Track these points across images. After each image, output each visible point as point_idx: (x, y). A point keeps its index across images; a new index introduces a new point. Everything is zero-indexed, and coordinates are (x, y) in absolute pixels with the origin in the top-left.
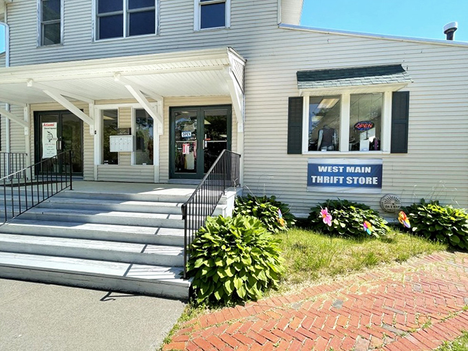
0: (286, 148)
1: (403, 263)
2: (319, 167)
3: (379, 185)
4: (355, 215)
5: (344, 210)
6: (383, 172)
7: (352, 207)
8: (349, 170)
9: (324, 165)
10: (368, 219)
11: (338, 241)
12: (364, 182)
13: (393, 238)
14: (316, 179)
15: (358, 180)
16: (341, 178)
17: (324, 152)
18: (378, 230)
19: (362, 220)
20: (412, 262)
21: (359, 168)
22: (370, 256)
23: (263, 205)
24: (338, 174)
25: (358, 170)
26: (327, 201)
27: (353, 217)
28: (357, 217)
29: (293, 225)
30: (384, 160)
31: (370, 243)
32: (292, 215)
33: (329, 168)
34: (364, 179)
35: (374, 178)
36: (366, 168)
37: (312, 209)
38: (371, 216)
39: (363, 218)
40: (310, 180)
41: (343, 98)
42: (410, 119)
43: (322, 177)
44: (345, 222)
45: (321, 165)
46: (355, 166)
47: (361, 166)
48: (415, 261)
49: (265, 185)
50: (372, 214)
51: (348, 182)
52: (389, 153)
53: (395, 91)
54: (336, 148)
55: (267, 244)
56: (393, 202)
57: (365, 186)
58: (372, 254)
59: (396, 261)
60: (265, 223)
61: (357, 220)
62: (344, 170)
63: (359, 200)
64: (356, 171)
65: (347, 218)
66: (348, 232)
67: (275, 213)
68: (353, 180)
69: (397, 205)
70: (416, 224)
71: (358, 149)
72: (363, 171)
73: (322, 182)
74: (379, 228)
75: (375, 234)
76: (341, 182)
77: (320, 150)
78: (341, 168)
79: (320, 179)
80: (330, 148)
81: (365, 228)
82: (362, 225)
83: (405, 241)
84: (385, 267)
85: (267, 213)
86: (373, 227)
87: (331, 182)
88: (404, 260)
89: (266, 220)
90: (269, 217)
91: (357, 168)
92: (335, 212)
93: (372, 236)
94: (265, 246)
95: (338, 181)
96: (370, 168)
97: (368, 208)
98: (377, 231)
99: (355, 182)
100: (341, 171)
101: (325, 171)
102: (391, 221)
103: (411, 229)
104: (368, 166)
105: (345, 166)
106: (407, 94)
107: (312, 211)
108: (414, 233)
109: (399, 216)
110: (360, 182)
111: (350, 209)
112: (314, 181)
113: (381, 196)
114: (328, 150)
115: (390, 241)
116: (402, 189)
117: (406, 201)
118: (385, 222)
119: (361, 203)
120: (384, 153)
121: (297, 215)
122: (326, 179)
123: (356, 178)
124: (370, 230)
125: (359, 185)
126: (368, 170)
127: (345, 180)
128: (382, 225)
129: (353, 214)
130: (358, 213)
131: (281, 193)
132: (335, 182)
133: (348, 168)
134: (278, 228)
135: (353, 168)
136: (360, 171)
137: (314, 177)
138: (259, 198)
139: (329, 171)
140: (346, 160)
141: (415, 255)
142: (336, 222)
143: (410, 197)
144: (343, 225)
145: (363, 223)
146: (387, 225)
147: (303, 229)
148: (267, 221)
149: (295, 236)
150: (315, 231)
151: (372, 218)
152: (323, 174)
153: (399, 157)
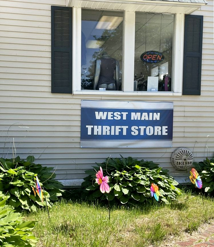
0: (49, 84)
1: (193, 233)
2: (97, 113)
3: (169, 136)
4: (140, 176)
5: (128, 170)
6: (175, 119)
7: (137, 166)
8: (134, 116)
9: (103, 110)
10: (156, 181)
11: (119, 214)
12: (152, 133)
13: (183, 202)
14: (93, 129)
15: (145, 130)
16: (125, 128)
17: (102, 91)
18: (166, 194)
19: (149, 183)
20: (203, 231)
21: (146, 114)
22: (157, 229)
23: (12, 171)
24: (121, 122)
25: (145, 117)
26: (107, 159)
27: (137, 179)
28: (143, 180)
29: (59, 197)
30: (175, 103)
31: (157, 212)
32: (57, 183)
33: (110, 113)
34: (151, 128)
35: (164, 128)
36: (155, 114)
37: (87, 171)
38: (159, 176)
39: (150, 180)
40: (84, 131)
41: (127, 15)
42: (204, 52)
43: (100, 127)
44: (128, 187)
45: (99, 110)
46: (142, 111)
47: (148, 111)
48: (207, 229)
49: (14, 140)
50: (161, 174)
51: (133, 133)
52: (180, 94)
53: (187, 13)
54: (119, 87)
55: (11, 231)
56: (184, 157)
57: (154, 137)
58: (159, 225)
59: (186, 231)
60: (16, 198)
61: (142, 183)
62: (129, 116)
63: (146, 157)
64: (143, 119)
65: (130, 181)
66: (131, 200)
67: (32, 182)
68: (139, 130)
69: (189, 161)
70: (209, 183)
71: (145, 89)
72: (151, 119)
73: (100, 134)
74: (168, 191)
75: (164, 200)
76: (125, 133)
77: (97, 89)
78: (125, 114)
79: (98, 130)
80: (111, 86)
81: (152, 192)
82: (148, 189)
83: (197, 205)
84: (173, 242)
85: (18, 183)
86: (162, 190)
87: (113, 134)
88: (195, 229)
89: (17, 193)
90: (22, 188)
91: (144, 114)
92: (116, 175)
93: (160, 203)
94: (8, 235)
95: (121, 132)
96: (159, 114)
97: (155, 166)
98: (166, 196)
99: (142, 134)
100: (125, 118)
101: (104, 118)
102: (183, 181)
103: (203, 189)
104: (156, 111)
105: (130, 111)
106: (200, 18)
107: (87, 175)
108: (206, 194)
109: (190, 174)
110: (148, 133)
111: (135, 169)
112: (89, 133)
113: (172, 150)
114: (108, 89)
115: (180, 207)
116: (194, 140)
117: (199, 155)
118: (175, 183)
119: (149, 160)
120: (175, 94)
121: (66, 183)
122: (106, 130)
123: (142, 128)
124: (158, 194)
125: (146, 137)
126: (157, 117)
127: (129, 131)
128: (173, 188)
129: (138, 175)
130: (144, 173)
131: (41, 151)
132: (117, 134)
133: (133, 114)
134: (36, 205)
135: (139, 114)
136: (147, 119)
137: (89, 127)
138: (7, 160)
139: (109, 118)
140: (131, 103)
141: (206, 221)
142: (117, 187)
143: (202, 150)
144: (126, 191)
145: (149, 186)
146: (177, 186)
147: (74, 201)
148: (18, 196)
149: (60, 214)
150: (90, 203)
151: (160, 180)
152: (101, 123)
153: (191, 100)
